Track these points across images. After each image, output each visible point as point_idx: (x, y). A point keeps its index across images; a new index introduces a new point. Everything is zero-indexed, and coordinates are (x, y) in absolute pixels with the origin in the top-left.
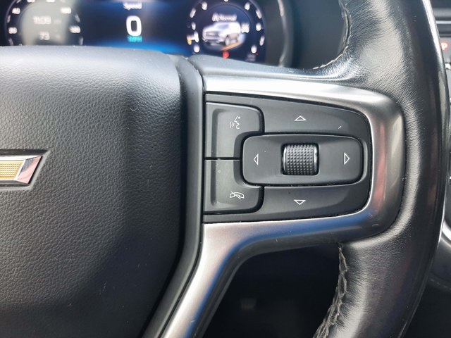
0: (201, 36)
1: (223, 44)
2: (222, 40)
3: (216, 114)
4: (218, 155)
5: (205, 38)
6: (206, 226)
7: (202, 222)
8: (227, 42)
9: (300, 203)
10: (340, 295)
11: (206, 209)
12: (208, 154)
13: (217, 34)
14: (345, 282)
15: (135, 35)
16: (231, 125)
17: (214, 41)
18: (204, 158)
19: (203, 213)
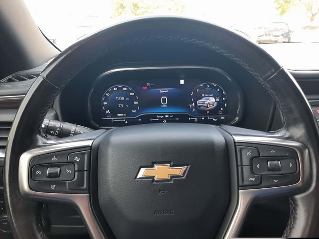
0: (196, 104)
1: (207, 107)
2: (206, 105)
3: (241, 150)
4: (243, 165)
5: (198, 104)
6: (240, 191)
7: (238, 190)
9: (276, 181)
10: (292, 217)
11: (240, 185)
12: (239, 164)
13: (204, 103)
14: (294, 211)
16: (248, 154)
17: (202, 105)
18: (237, 166)
19: (238, 186)
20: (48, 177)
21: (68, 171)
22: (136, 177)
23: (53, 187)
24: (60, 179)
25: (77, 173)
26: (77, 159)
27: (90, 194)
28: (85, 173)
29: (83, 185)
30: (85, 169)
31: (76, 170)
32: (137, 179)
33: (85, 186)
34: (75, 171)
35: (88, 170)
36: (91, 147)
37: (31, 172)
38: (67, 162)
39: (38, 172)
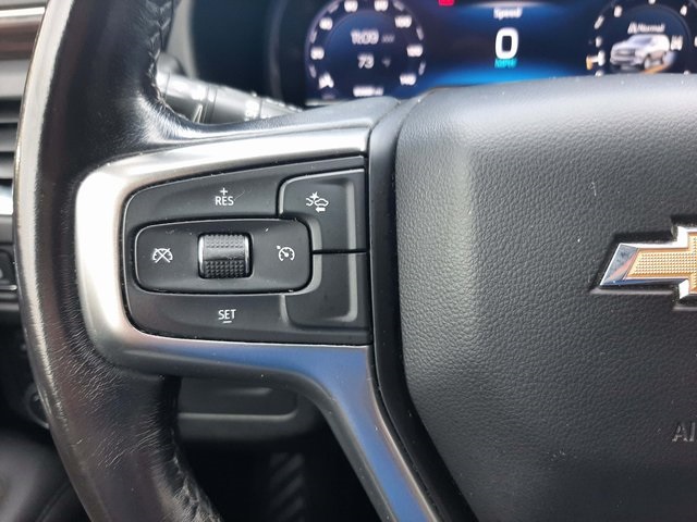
0: (608, 57)
1: (641, 67)
2: (638, 61)
5: (614, 58)
8: (647, 64)
13: (632, 53)
15: (505, 57)
17: (628, 63)
20: (203, 276)
21: (285, 252)
22: (594, 283)
23: (225, 316)
24: (252, 282)
25: (318, 260)
26: (317, 202)
27: (371, 343)
28: (352, 259)
29: (345, 310)
30: (352, 245)
31: (315, 247)
32: (597, 291)
33: (353, 314)
34: (312, 253)
35: (363, 250)
36: (366, 154)
37: (130, 253)
38: (277, 215)
39: (161, 254)
